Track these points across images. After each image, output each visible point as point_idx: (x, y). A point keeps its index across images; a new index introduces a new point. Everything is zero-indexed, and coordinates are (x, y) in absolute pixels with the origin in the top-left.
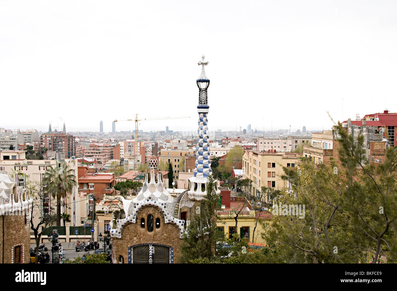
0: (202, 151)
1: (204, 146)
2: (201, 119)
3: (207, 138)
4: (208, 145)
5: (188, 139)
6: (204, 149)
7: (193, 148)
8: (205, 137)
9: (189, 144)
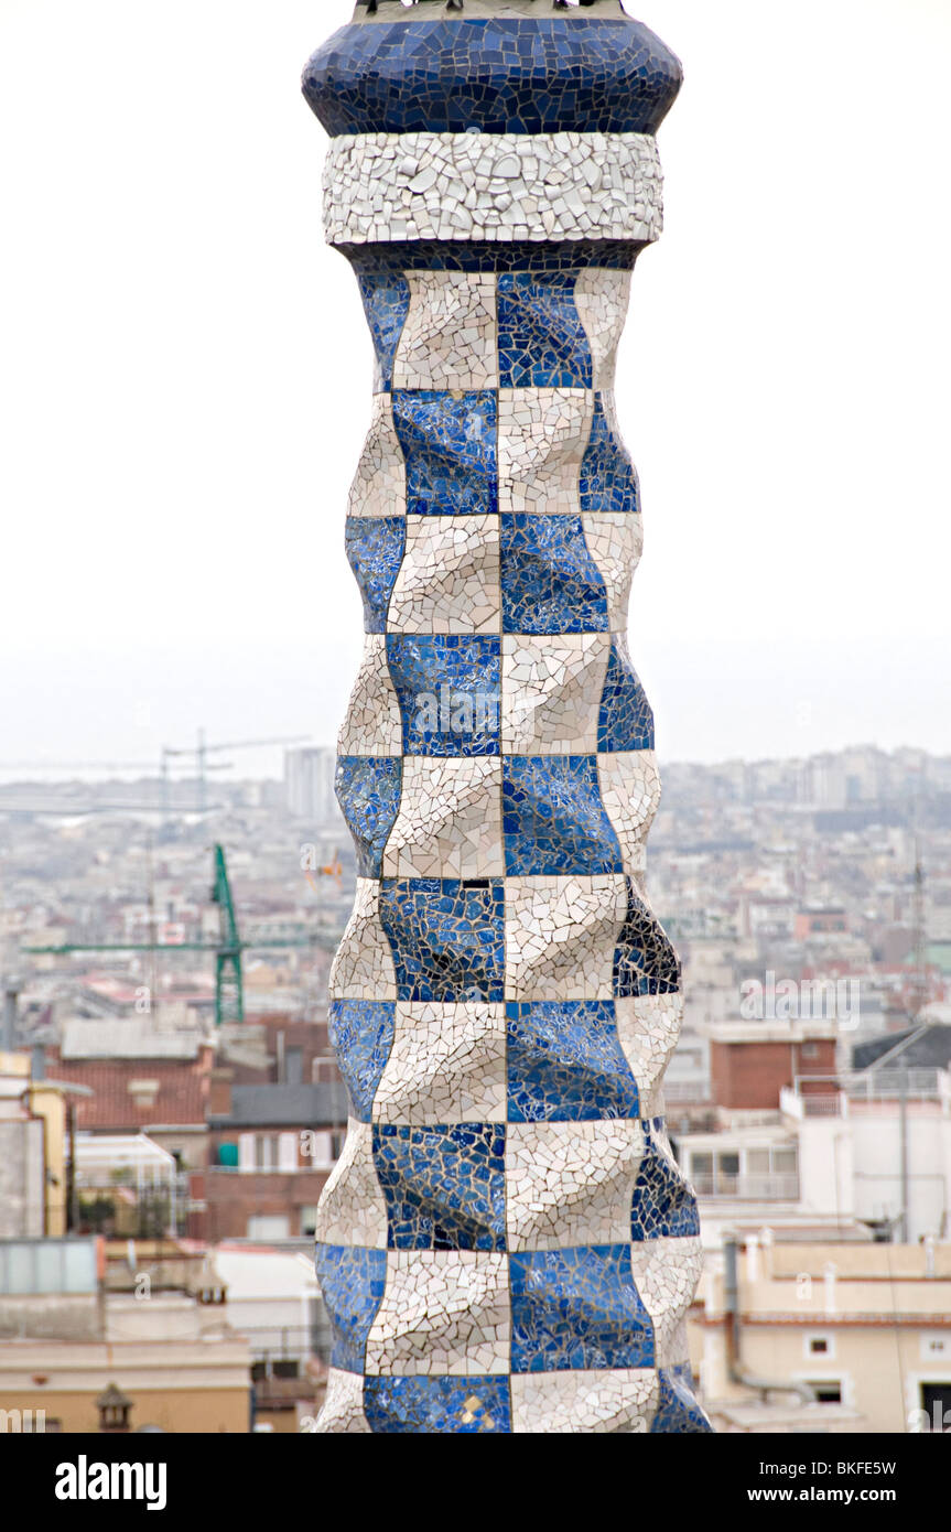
0: (492, 1359)
1: (549, 1222)
2: (435, 420)
3: (627, 986)
4: (651, 1171)
5: (94, 1006)
6: (525, 1309)
7: (229, 1265)
8: (563, 961)
9: (101, 1154)
